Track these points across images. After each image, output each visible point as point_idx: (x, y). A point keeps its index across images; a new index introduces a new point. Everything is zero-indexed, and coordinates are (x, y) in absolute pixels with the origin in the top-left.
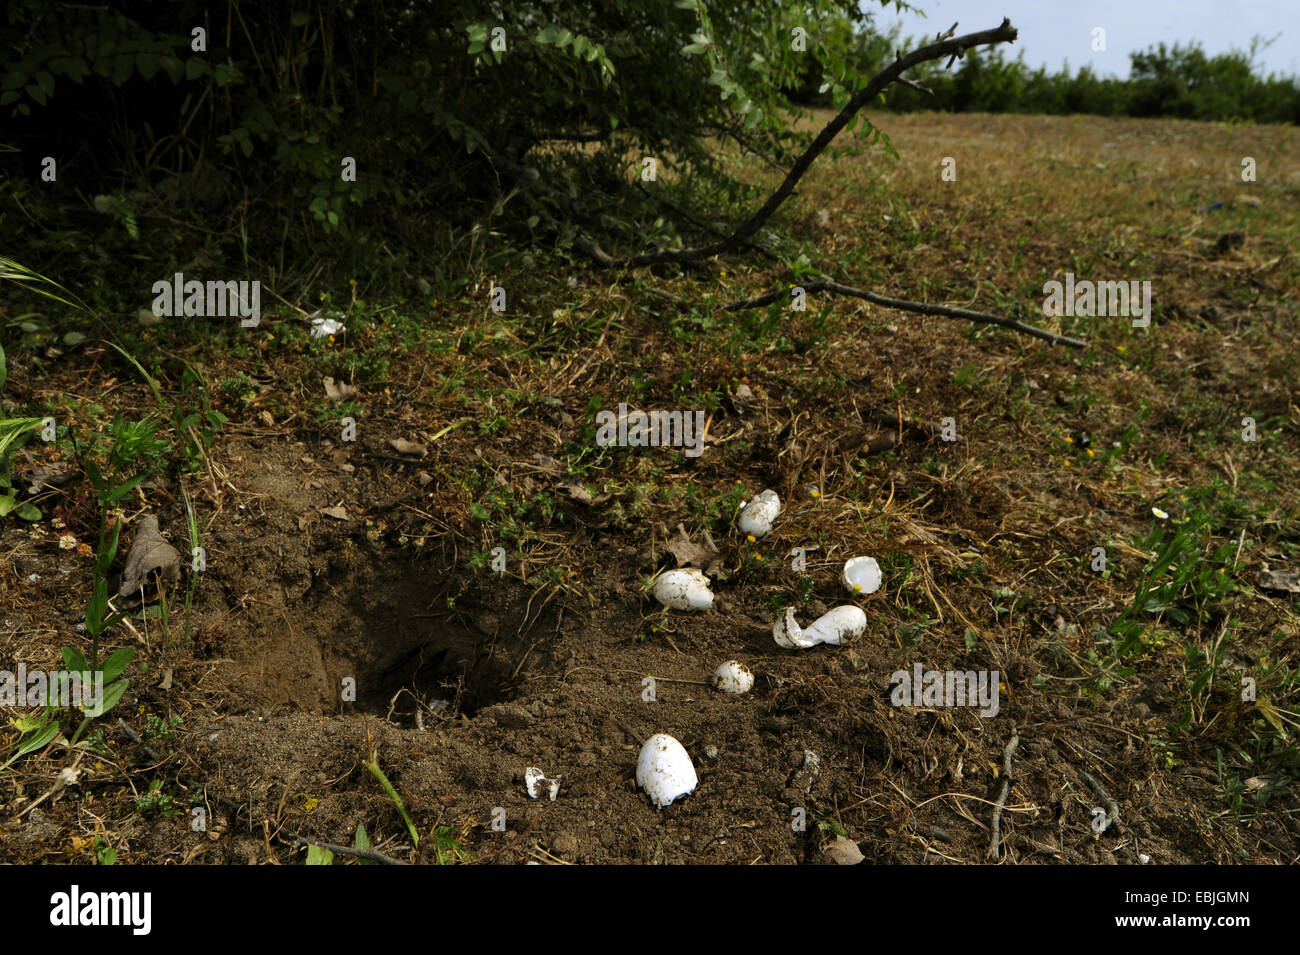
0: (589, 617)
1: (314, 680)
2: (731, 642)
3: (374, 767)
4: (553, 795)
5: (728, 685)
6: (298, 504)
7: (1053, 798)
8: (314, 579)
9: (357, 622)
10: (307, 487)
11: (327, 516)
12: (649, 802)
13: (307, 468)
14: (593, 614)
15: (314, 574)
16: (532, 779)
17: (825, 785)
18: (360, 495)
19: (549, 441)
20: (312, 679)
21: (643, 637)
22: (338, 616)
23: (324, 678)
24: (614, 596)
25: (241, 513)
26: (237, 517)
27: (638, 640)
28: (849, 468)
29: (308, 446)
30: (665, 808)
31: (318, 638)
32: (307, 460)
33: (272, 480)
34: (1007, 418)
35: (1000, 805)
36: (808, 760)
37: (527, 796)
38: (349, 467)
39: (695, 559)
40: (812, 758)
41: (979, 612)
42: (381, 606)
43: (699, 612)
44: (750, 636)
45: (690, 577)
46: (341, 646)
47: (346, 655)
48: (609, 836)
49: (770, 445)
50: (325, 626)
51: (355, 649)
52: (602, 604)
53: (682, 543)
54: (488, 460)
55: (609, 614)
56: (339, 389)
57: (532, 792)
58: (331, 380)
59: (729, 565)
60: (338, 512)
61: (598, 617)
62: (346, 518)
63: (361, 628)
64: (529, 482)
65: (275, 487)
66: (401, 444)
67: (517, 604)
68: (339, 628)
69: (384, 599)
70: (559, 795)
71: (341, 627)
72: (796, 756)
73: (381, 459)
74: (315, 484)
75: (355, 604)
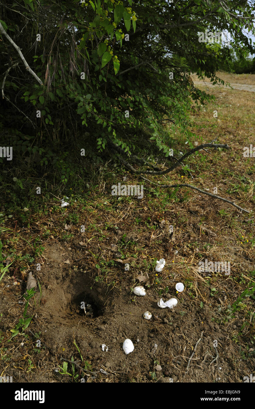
0: (120, 294)
1: (63, 300)
2: (149, 304)
3: (75, 343)
4: (107, 351)
5: (146, 318)
6: (59, 261)
7: (203, 355)
8: (63, 278)
9: (72, 285)
10: (61, 255)
11: (66, 263)
12: (124, 353)
13: (61, 250)
14: (121, 293)
15: (63, 276)
16: (103, 346)
17: (157, 352)
18: (72, 257)
19: (115, 240)
20: (62, 300)
21: (130, 302)
22: (68, 284)
23: (65, 300)
24: (125, 290)
25: (48, 265)
26: (47, 266)
27: (129, 303)
28: (185, 247)
29: (61, 244)
30: (127, 355)
31: (64, 290)
32: (61, 248)
33: (54, 255)
34: (230, 227)
35: (191, 358)
36: (155, 346)
37: (102, 350)
38: (70, 249)
39: (144, 280)
40: (156, 346)
41: (207, 295)
42: (77, 282)
43: (143, 296)
44: (153, 303)
45: (141, 289)
46: (68, 291)
47: (69, 293)
48: (116, 362)
49: (168, 238)
50: (65, 287)
51: (71, 292)
52: (123, 291)
53: (141, 276)
54: (101, 247)
55: (124, 294)
56: (68, 226)
57: (103, 350)
58: (66, 224)
59: (151, 283)
60: (68, 262)
61: (122, 294)
62: (69, 263)
63: (73, 287)
64: (110, 252)
65: (54, 257)
66: (81, 243)
67: (105, 287)
68: (68, 287)
69: (78, 281)
70: (108, 351)
71: (69, 287)
72: (153, 344)
73: (78, 248)
74: (63, 255)
75: (71, 281)
